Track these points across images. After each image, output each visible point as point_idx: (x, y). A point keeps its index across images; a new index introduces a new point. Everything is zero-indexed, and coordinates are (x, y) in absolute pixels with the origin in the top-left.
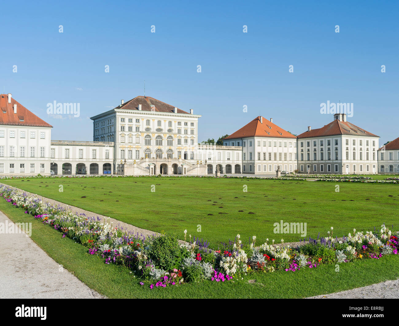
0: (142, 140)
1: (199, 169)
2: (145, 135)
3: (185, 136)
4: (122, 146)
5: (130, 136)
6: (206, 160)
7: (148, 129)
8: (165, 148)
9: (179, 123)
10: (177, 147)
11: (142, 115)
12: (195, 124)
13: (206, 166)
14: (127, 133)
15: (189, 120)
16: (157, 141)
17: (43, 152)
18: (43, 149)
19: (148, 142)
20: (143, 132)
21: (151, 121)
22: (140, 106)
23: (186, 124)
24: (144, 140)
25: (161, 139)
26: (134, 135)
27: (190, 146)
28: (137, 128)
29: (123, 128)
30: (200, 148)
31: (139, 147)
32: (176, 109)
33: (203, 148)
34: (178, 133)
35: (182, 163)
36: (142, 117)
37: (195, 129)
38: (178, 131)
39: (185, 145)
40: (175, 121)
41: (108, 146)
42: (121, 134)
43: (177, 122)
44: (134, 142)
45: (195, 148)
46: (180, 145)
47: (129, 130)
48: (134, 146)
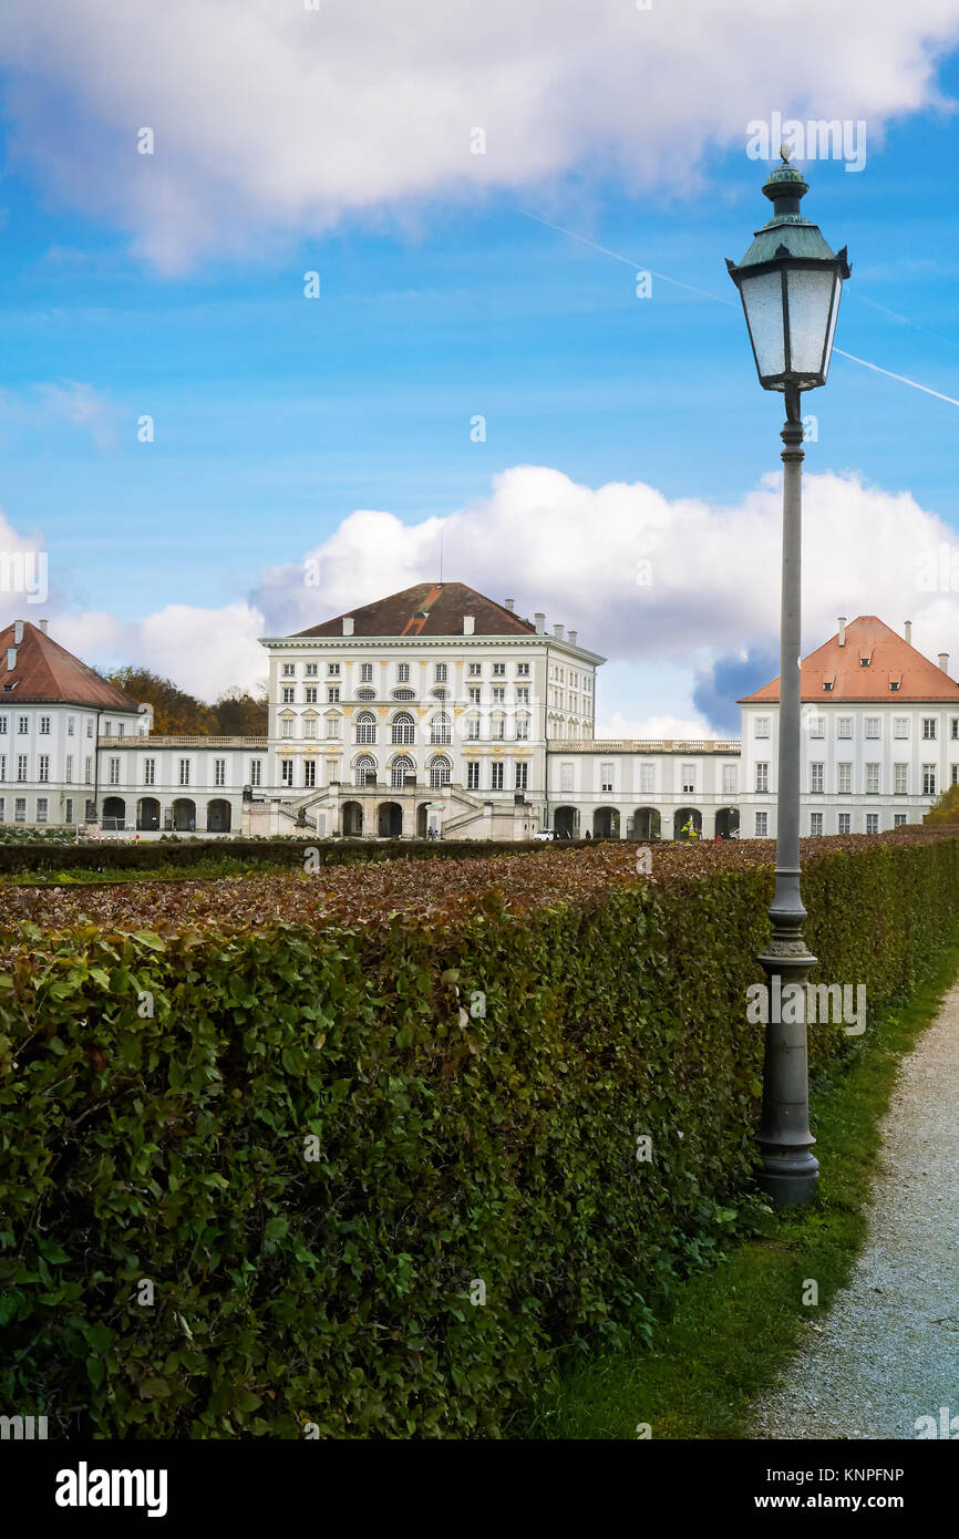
0: (347, 729)
1: (487, 821)
2: (355, 713)
3: (495, 709)
4: (284, 749)
5: (310, 719)
7: (367, 694)
8: (423, 751)
9: (476, 669)
11: (348, 651)
12: (534, 669)
14: (299, 710)
16: (396, 732)
17: (45, 768)
18: (45, 761)
19: (366, 735)
20: (348, 705)
21: (377, 668)
22: (348, 627)
23: (499, 669)
24: (354, 730)
25: (409, 725)
26: (321, 713)
27: (512, 744)
28: (334, 694)
29: (289, 694)
30: (569, 750)
31: (336, 750)
32: (469, 623)
33: (582, 749)
34: (471, 700)
35: (450, 802)
36: (349, 657)
37: (532, 686)
38: (472, 696)
39: (493, 740)
40: (460, 664)
41: (257, 749)
42: (284, 713)
43: (466, 664)
44: (321, 736)
45: (532, 750)
46: (476, 740)
47: (308, 701)
48: (321, 749)
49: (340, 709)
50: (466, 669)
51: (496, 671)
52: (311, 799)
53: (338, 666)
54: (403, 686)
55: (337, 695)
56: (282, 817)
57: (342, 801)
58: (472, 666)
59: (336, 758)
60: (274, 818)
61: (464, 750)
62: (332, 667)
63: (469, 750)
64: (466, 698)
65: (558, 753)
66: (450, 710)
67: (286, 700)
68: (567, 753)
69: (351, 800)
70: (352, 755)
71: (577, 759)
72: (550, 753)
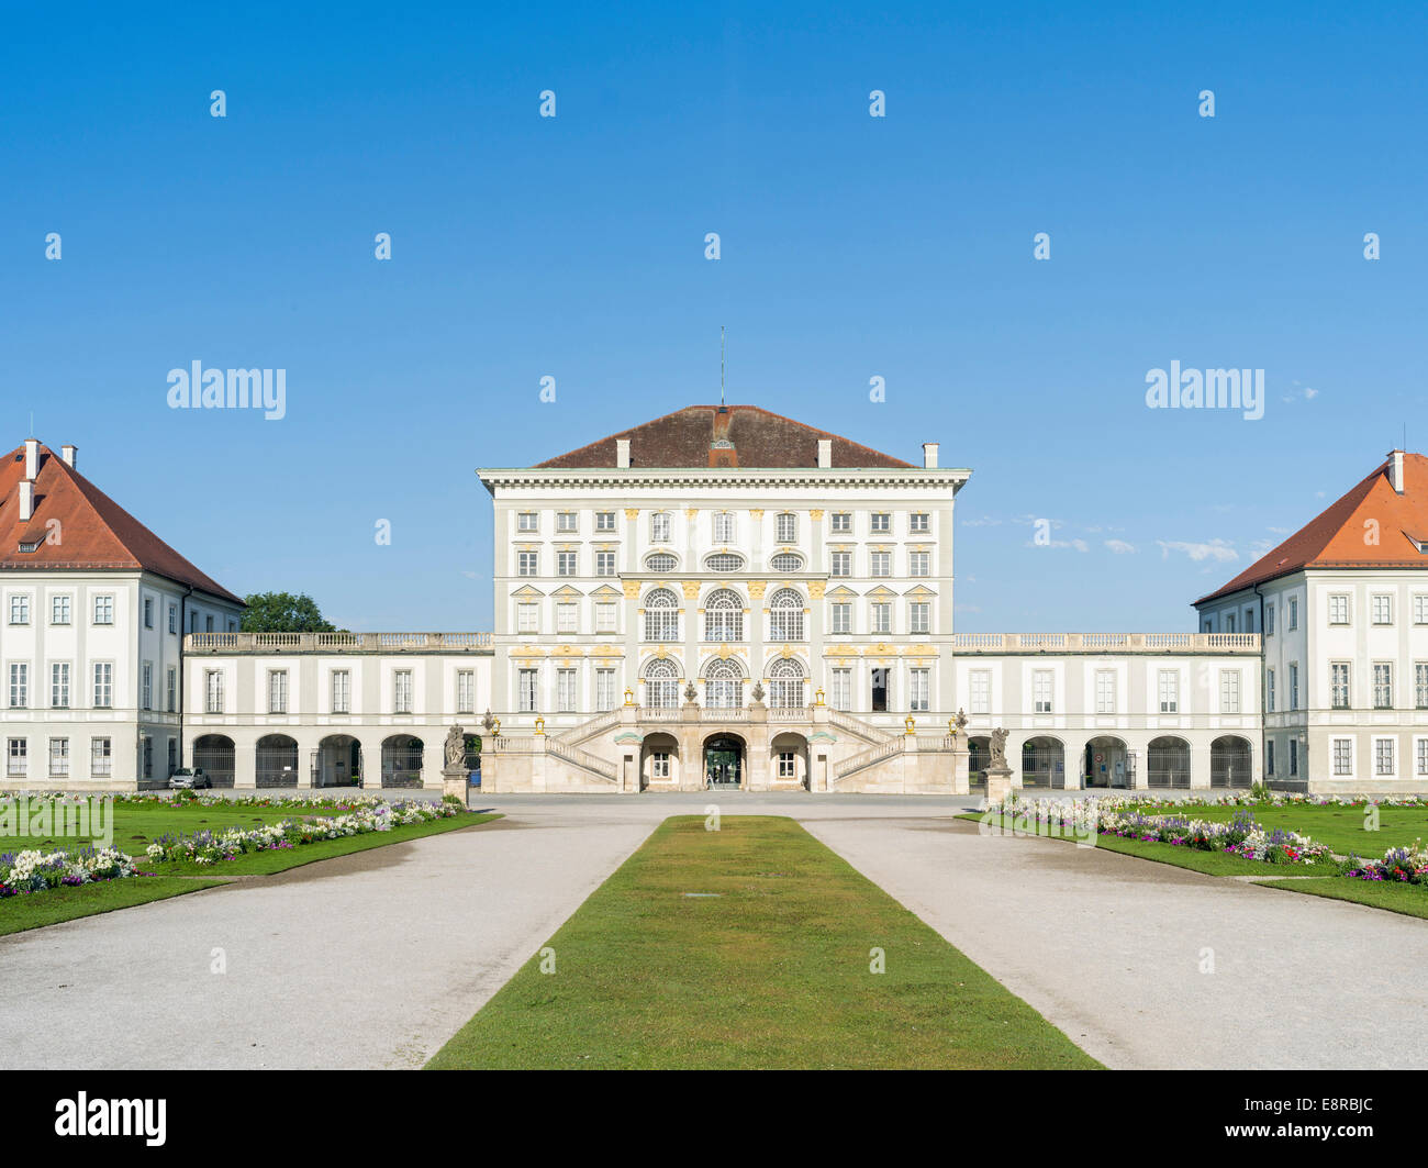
0: (628, 615)
1: (912, 760)
2: (641, 592)
3: (876, 584)
4: (522, 650)
5: (567, 601)
6: (961, 713)
7: (661, 561)
8: (757, 651)
9: (841, 521)
10: (825, 647)
11: (627, 492)
12: (935, 522)
13: (962, 746)
14: (547, 587)
15: (900, 500)
16: (712, 622)
17: (103, 685)
18: (103, 671)
19: (659, 626)
20: (630, 578)
21: (677, 520)
22: (623, 448)
23: (881, 522)
24: (642, 619)
25: (734, 610)
26: (586, 592)
27: (905, 639)
28: (605, 560)
29: (528, 561)
30: (984, 649)
31: (613, 650)
32: (825, 449)
33: (1003, 649)
34: (836, 572)
35: (828, 731)
36: (629, 502)
37: (936, 549)
38: (836, 565)
39: (873, 634)
40: (816, 513)
41: (467, 653)
42: (523, 592)
43: (826, 513)
44: (587, 628)
45: (937, 649)
46: (845, 634)
47: (562, 572)
48: (588, 650)
49: (618, 585)
50: (827, 521)
51: (875, 526)
52: (588, 732)
53: (611, 518)
54: (724, 548)
55: (611, 564)
56: (551, 760)
57: (641, 733)
58: (835, 517)
59: (611, 664)
60: (540, 761)
61: (825, 650)
62: (600, 518)
63: (835, 649)
64: (827, 567)
65: (966, 654)
66: (802, 587)
67: (523, 571)
68: (979, 654)
69: (659, 731)
70: (641, 660)
71: (996, 664)
72: (955, 655)
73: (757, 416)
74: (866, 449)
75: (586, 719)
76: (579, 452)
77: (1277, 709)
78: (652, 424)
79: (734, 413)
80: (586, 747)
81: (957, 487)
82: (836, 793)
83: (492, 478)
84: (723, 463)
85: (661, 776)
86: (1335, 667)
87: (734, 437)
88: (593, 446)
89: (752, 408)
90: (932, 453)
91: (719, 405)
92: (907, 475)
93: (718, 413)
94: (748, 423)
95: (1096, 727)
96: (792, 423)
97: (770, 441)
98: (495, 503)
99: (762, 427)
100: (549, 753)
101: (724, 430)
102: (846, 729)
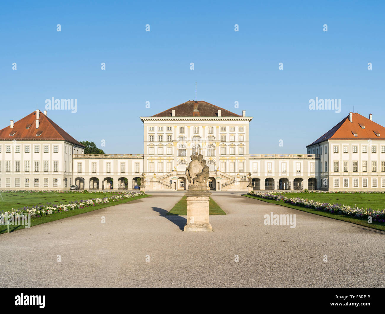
1: (239, 183)
2: (178, 145)
3: (231, 143)
4: (150, 158)
5: (161, 147)
7: (182, 138)
11: (174, 122)
12: (245, 129)
14: (156, 144)
15: (237, 124)
17: (56, 166)
18: (56, 163)
19: (182, 153)
20: (175, 142)
21: (186, 129)
22: (173, 112)
24: (178, 151)
25: (199, 149)
26: (165, 145)
27: (238, 156)
29: (152, 138)
30: (256, 158)
31: (171, 158)
32: (219, 112)
33: (260, 158)
34: (222, 140)
35: (220, 177)
36: (175, 124)
37: (245, 135)
38: (222, 139)
39: (231, 154)
40: (217, 127)
41: (137, 158)
42: (150, 145)
43: (220, 127)
44: (165, 153)
45: (245, 158)
46: (224, 154)
47: (159, 140)
48: (165, 158)
49: (172, 143)
50: (220, 129)
51: (231, 130)
52: (165, 177)
53: (171, 128)
54: (197, 135)
55: (171, 138)
56: (157, 183)
57: (177, 177)
58: (222, 128)
59: (171, 161)
60: (155, 183)
61: (220, 158)
62: (168, 128)
63: (222, 158)
64: (220, 139)
65: (252, 159)
66: (214, 144)
67: (150, 140)
68: (255, 159)
69: (182, 177)
70: (177, 160)
71: (259, 161)
72: (249, 159)
73: (204, 103)
74: (229, 112)
75: (165, 174)
76: (163, 112)
77: (323, 172)
78: (180, 105)
79: (199, 103)
80: (165, 180)
81: (250, 121)
82: (222, 191)
83: (143, 119)
84: (196, 115)
85: (182, 187)
86: (335, 162)
87: (199, 109)
88: (166, 111)
89: (203, 101)
90: (244, 113)
91: (195, 100)
92: (238, 118)
93: (195, 103)
94: (202, 105)
95: (282, 176)
96: (212, 105)
97: (207, 110)
98: (144, 125)
99: (205, 106)
100: (157, 181)
101: (196, 107)
102: (224, 176)
